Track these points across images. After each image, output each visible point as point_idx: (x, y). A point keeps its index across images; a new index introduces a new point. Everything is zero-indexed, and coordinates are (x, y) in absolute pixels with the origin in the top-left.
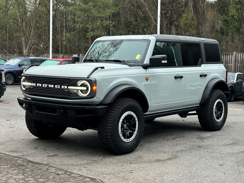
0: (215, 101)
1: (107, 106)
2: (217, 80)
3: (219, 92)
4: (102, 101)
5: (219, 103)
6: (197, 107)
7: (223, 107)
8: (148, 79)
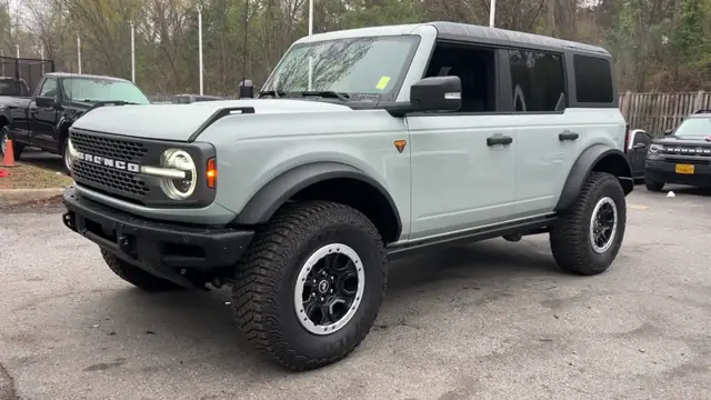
0: (597, 202)
1: (253, 233)
2: (603, 150)
3: (608, 179)
4: (238, 216)
5: (606, 206)
6: (547, 217)
7: (615, 215)
8: (403, 146)
